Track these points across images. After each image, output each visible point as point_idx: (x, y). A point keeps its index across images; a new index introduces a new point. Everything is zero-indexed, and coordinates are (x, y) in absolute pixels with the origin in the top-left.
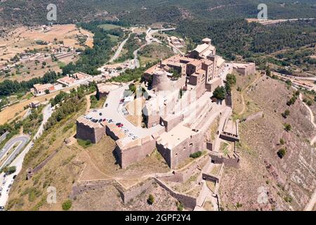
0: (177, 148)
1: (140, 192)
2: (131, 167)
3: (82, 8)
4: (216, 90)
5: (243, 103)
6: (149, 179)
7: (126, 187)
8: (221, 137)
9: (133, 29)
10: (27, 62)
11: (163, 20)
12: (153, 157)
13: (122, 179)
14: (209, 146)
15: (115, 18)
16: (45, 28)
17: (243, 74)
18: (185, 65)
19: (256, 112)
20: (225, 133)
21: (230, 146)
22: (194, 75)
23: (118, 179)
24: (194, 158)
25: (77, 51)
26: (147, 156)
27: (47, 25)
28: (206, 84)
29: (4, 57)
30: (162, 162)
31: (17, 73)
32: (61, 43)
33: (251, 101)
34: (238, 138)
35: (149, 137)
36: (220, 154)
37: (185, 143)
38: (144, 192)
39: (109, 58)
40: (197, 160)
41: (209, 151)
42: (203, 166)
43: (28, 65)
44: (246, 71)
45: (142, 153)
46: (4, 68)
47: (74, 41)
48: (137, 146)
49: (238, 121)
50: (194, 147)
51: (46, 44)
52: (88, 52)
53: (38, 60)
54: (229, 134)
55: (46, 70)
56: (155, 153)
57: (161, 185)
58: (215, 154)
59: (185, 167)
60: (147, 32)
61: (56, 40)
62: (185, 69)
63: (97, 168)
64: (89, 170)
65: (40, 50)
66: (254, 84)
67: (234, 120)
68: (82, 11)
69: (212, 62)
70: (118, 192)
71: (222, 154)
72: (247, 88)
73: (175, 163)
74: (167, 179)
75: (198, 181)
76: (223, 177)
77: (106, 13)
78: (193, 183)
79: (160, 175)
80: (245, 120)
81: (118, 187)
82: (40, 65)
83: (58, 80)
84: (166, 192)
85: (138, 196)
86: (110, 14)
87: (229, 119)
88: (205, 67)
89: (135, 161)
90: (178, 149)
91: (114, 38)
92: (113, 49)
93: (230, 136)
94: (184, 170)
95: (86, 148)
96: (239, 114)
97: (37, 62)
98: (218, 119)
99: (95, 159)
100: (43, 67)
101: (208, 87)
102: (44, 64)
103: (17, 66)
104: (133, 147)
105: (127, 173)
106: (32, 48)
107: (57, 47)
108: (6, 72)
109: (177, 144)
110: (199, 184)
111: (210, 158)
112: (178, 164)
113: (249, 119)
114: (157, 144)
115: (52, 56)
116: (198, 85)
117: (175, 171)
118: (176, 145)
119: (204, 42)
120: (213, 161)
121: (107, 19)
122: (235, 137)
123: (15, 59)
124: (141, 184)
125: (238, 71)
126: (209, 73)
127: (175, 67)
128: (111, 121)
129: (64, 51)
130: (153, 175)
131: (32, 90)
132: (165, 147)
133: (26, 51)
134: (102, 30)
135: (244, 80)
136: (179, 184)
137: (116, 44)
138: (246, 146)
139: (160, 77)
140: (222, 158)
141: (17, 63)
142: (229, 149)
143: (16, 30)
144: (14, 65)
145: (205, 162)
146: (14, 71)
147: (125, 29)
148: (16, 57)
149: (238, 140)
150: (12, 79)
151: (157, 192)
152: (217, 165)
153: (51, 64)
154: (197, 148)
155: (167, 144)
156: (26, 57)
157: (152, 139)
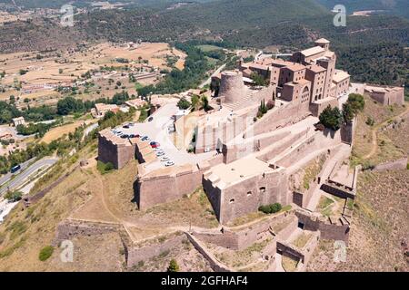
0: (234, 189)
1: (157, 252)
2: (155, 210)
3: (179, 24)
4: (325, 112)
5: (374, 142)
6: (178, 233)
7: (136, 239)
8: (324, 188)
9: (238, 52)
10: (99, 80)
11: (281, 43)
12: (194, 199)
13: (135, 225)
14: (298, 198)
15: (219, 38)
16: (131, 46)
17: (381, 101)
18: (278, 70)
19: (396, 158)
20: (330, 182)
21: (337, 204)
22: (290, 84)
23: (128, 225)
24: (266, 212)
25: (162, 72)
26: (185, 196)
27: (135, 42)
28: (311, 104)
29: (75, 73)
30: (208, 210)
31: (86, 92)
32: (146, 62)
33: (388, 141)
34: (354, 192)
35: (191, 166)
36: (316, 215)
37: (250, 183)
38: (165, 254)
39: (199, 83)
40: (271, 217)
41: (295, 207)
42: (280, 230)
43: (100, 84)
44: (386, 97)
45: (176, 190)
46: (72, 85)
47: (162, 61)
48: (168, 177)
49: (358, 167)
50: (267, 194)
51: (127, 62)
52: (175, 74)
53: (114, 79)
54: (339, 185)
55: (120, 91)
56: (198, 194)
57: (197, 248)
58: (306, 213)
59: (245, 225)
60: (256, 56)
61: (140, 58)
62: (277, 76)
63: (105, 205)
64: (92, 205)
65: (119, 68)
66: (398, 119)
67: (353, 165)
68: (179, 28)
69: (324, 69)
70: (122, 246)
71: (318, 215)
72: (385, 123)
73: (229, 216)
74: (209, 239)
75: (265, 254)
76: (316, 254)
77: (208, 31)
78: (255, 254)
79: (198, 230)
80: (372, 168)
81: (124, 237)
82: (114, 85)
83: (127, 102)
84: (203, 260)
85: (154, 259)
86: (214, 33)
87: (344, 163)
88: (310, 75)
89: (163, 201)
90: (235, 192)
91: (212, 61)
92: (207, 73)
93: (340, 188)
94: (242, 229)
95: (102, 174)
96: (364, 158)
97: (111, 81)
98: (323, 159)
99: (108, 191)
100: (116, 88)
101: (313, 108)
102: (119, 84)
103: (87, 84)
104: (161, 178)
105: (145, 218)
106: (109, 65)
107: (139, 66)
108: (73, 89)
109: (236, 183)
110: (267, 258)
111: (296, 219)
112: (233, 217)
113: (379, 167)
114: (203, 179)
115: (130, 75)
116: (295, 102)
117: (226, 228)
118: (233, 184)
119: (317, 45)
120: (301, 225)
121: (208, 39)
122: (348, 191)
123: (87, 75)
124: (162, 240)
125: (372, 97)
126: (316, 87)
127: (261, 71)
128: (146, 138)
129: (146, 70)
130: (185, 229)
131: (93, 111)
132: (214, 186)
133: (102, 68)
134: (199, 51)
135: (382, 111)
136: (230, 252)
137: (212, 68)
138: (369, 210)
139: (229, 80)
140: (318, 222)
141: (88, 81)
142: (334, 209)
143: (99, 46)
144: (84, 82)
145: (286, 224)
146: (82, 89)
147: (227, 51)
148: (88, 73)
149: (352, 197)
150: (77, 97)
151: (188, 259)
152: (307, 232)
153: (127, 85)
154: (274, 197)
155: (218, 181)
156: (99, 74)
157: (196, 169)
